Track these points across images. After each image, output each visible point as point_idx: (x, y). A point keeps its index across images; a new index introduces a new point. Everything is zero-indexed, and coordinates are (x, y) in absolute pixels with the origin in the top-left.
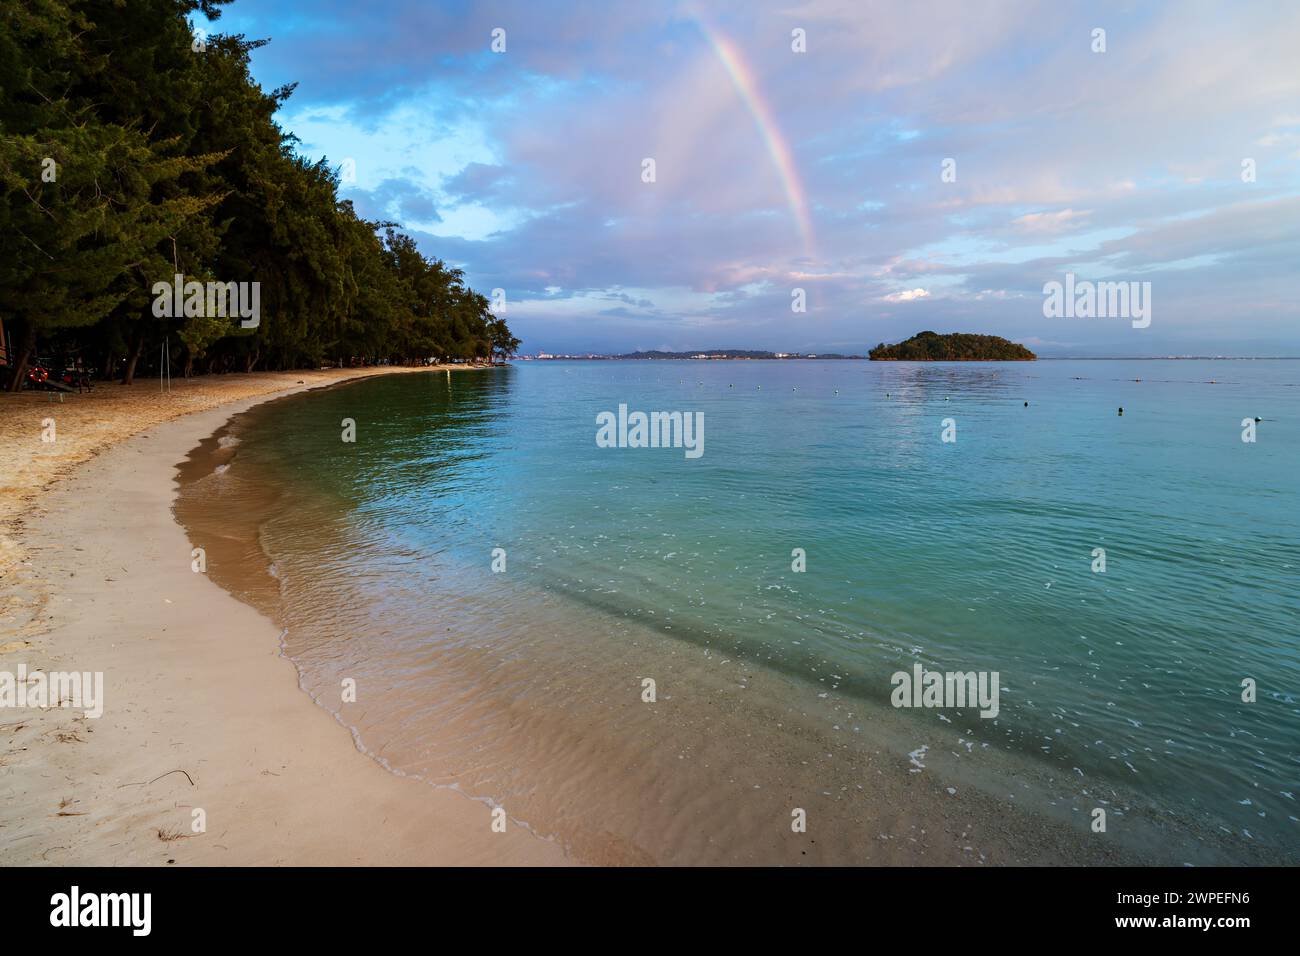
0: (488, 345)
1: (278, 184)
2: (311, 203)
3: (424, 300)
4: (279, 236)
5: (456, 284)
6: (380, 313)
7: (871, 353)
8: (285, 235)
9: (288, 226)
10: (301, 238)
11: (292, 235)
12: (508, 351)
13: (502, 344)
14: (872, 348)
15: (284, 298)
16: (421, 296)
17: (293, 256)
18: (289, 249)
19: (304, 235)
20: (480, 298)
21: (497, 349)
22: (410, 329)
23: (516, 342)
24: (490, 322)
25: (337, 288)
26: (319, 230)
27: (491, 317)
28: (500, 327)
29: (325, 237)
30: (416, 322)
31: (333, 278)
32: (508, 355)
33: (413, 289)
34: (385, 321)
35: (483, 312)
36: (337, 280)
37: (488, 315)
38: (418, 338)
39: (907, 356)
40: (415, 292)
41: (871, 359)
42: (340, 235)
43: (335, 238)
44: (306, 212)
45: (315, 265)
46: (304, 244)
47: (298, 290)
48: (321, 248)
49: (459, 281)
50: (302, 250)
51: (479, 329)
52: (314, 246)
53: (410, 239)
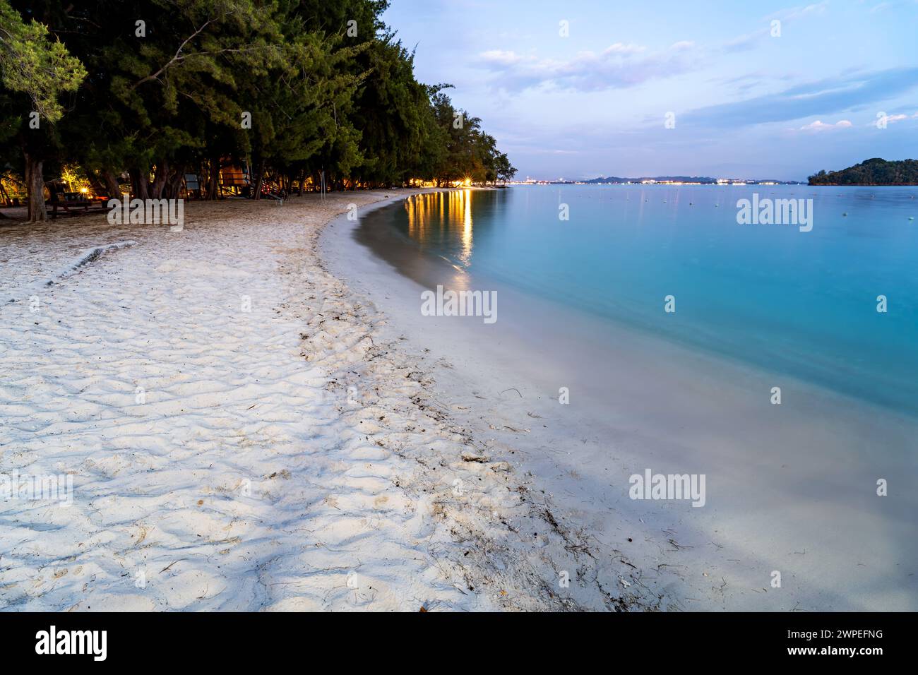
0: (494, 173)
1: (387, 61)
2: (400, 74)
3: (455, 141)
4: (383, 98)
5: (475, 128)
6: (432, 150)
7: (810, 179)
8: (386, 97)
9: (388, 91)
10: (395, 98)
11: (390, 97)
12: (508, 177)
13: (504, 172)
14: (812, 174)
15: (383, 140)
16: (453, 138)
17: (390, 111)
18: (388, 107)
19: (397, 96)
20: (490, 138)
21: (500, 176)
22: (446, 161)
23: (513, 170)
24: (496, 156)
25: (415, 132)
26: (405, 92)
27: (497, 152)
28: (503, 159)
29: (409, 97)
30: (450, 156)
31: (413, 125)
32: (507, 180)
33: (448, 133)
34: (435, 155)
35: (492, 149)
36: (415, 127)
37: (496, 151)
38: (450, 168)
39: (849, 181)
40: (450, 135)
41: (809, 184)
42: (418, 95)
43: (415, 97)
44: (398, 80)
45: (403, 117)
46: (397, 103)
47: (392, 134)
48: (407, 106)
49: (478, 126)
50: (395, 107)
51: (488, 162)
52: (403, 104)
53: (446, 96)
